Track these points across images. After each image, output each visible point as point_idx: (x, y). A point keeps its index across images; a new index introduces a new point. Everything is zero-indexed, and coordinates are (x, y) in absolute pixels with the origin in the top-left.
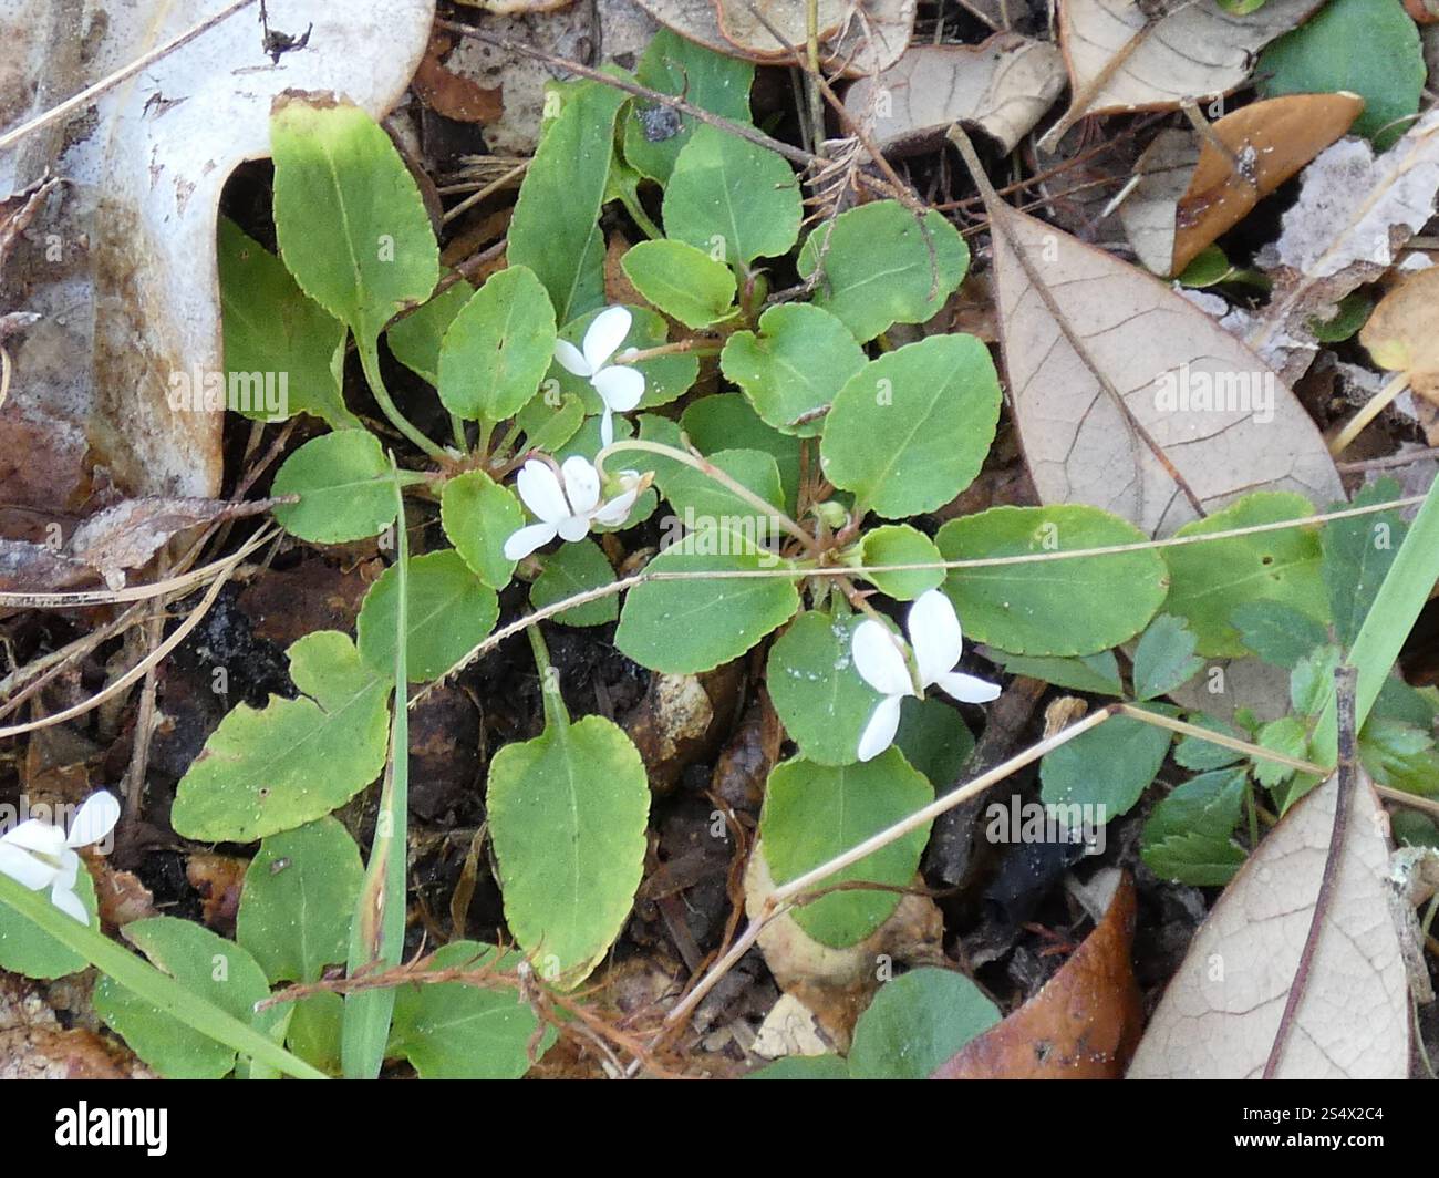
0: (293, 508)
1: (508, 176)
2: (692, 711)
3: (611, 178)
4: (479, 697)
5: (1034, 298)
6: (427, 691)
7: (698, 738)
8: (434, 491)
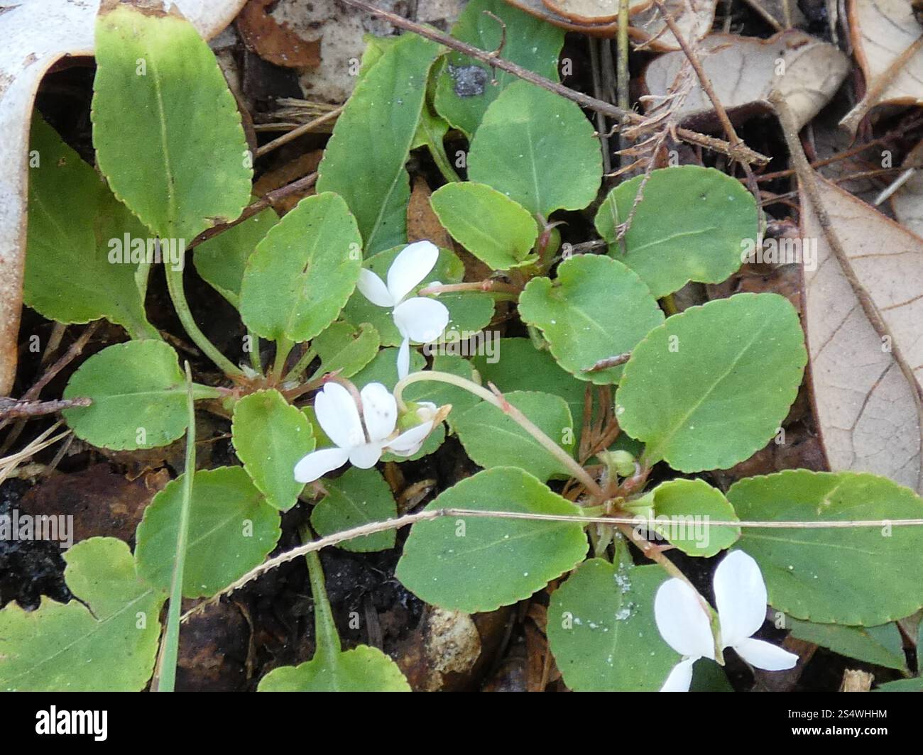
0: (84, 411)
1: (320, 120)
2: (462, 646)
3: (421, 126)
4: (250, 614)
5: (833, 266)
6: (202, 607)
7: (465, 672)
8: (226, 407)
